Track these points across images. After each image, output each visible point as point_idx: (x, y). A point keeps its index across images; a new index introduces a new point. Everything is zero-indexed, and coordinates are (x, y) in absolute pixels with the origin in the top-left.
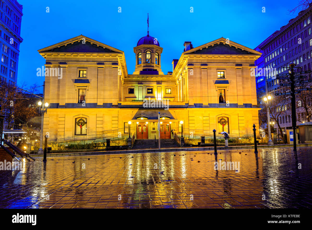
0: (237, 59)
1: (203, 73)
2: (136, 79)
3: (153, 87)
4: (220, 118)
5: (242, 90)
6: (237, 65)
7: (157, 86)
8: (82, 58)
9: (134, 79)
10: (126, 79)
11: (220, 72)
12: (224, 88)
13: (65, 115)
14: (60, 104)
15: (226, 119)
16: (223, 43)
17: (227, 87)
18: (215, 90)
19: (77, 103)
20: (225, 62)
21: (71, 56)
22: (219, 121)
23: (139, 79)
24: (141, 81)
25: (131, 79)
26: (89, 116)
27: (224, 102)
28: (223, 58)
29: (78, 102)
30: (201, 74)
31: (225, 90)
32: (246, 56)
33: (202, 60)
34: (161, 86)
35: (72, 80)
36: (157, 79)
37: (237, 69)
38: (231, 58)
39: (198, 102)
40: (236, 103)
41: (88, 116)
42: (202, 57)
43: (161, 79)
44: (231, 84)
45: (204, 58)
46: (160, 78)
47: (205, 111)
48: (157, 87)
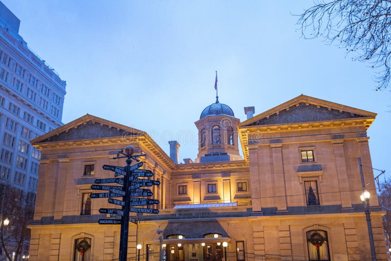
0: (332, 127)
1: (274, 155)
2: (189, 170)
3: (217, 181)
4: (312, 233)
5: (347, 180)
6: (335, 137)
7: (224, 180)
8: (89, 147)
9: (186, 170)
10: (174, 171)
11: (307, 151)
12: (315, 179)
13: (61, 234)
14: (55, 218)
15: (322, 234)
16: (304, 103)
17: (320, 177)
18: (297, 183)
19: (79, 214)
20: (312, 134)
21: (73, 145)
22: (310, 237)
23: (193, 170)
24: (197, 172)
25: (181, 171)
26: (94, 235)
27: (317, 203)
28: (308, 127)
29: (81, 214)
30: (271, 157)
31: (316, 181)
32: (349, 121)
33: (273, 133)
34: (230, 180)
35: (75, 180)
36: (221, 168)
37: (335, 144)
38: (321, 126)
39: (269, 206)
40: (338, 203)
41: (92, 234)
42: (271, 130)
43: (229, 167)
44: (326, 171)
45: (274, 129)
46: (227, 166)
47: (281, 221)
48: (222, 181)
